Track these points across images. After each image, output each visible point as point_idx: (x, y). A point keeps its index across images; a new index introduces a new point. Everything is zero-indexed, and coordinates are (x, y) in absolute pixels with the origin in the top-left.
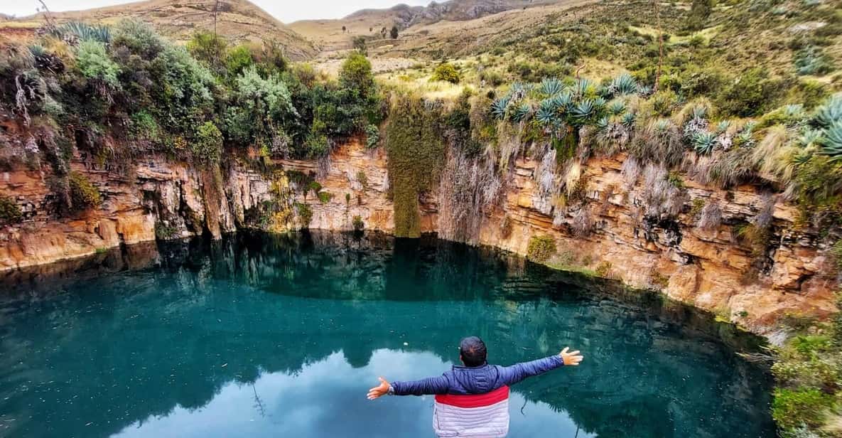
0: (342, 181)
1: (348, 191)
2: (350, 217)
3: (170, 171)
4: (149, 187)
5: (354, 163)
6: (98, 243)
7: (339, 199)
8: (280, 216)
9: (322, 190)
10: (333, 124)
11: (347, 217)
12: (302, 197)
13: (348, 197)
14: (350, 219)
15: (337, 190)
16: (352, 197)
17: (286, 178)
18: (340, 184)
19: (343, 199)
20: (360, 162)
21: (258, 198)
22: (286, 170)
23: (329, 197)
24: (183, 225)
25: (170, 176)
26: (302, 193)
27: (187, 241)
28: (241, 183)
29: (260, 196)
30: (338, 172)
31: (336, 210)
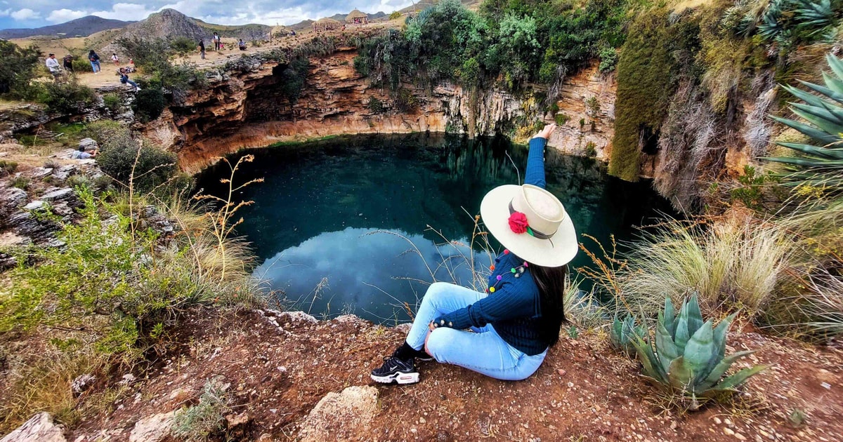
0: (581, 105)
1: (582, 116)
2: (583, 143)
3: (453, 90)
4: (445, 99)
5: (590, 88)
6: (415, 128)
7: (574, 123)
8: (523, 130)
9: (559, 113)
10: (562, 51)
11: (581, 142)
12: (542, 116)
13: (582, 123)
14: (584, 144)
15: (574, 114)
16: (586, 122)
17: (533, 99)
18: (577, 108)
19: (578, 125)
20: (596, 87)
21: (512, 113)
22: (535, 91)
23: (565, 119)
24: (461, 126)
25: (453, 93)
26: (543, 113)
27: (461, 136)
28: (497, 100)
29: (514, 112)
30: (578, 96)
31: (570, 133)
